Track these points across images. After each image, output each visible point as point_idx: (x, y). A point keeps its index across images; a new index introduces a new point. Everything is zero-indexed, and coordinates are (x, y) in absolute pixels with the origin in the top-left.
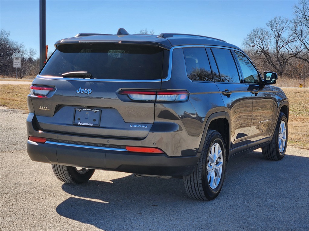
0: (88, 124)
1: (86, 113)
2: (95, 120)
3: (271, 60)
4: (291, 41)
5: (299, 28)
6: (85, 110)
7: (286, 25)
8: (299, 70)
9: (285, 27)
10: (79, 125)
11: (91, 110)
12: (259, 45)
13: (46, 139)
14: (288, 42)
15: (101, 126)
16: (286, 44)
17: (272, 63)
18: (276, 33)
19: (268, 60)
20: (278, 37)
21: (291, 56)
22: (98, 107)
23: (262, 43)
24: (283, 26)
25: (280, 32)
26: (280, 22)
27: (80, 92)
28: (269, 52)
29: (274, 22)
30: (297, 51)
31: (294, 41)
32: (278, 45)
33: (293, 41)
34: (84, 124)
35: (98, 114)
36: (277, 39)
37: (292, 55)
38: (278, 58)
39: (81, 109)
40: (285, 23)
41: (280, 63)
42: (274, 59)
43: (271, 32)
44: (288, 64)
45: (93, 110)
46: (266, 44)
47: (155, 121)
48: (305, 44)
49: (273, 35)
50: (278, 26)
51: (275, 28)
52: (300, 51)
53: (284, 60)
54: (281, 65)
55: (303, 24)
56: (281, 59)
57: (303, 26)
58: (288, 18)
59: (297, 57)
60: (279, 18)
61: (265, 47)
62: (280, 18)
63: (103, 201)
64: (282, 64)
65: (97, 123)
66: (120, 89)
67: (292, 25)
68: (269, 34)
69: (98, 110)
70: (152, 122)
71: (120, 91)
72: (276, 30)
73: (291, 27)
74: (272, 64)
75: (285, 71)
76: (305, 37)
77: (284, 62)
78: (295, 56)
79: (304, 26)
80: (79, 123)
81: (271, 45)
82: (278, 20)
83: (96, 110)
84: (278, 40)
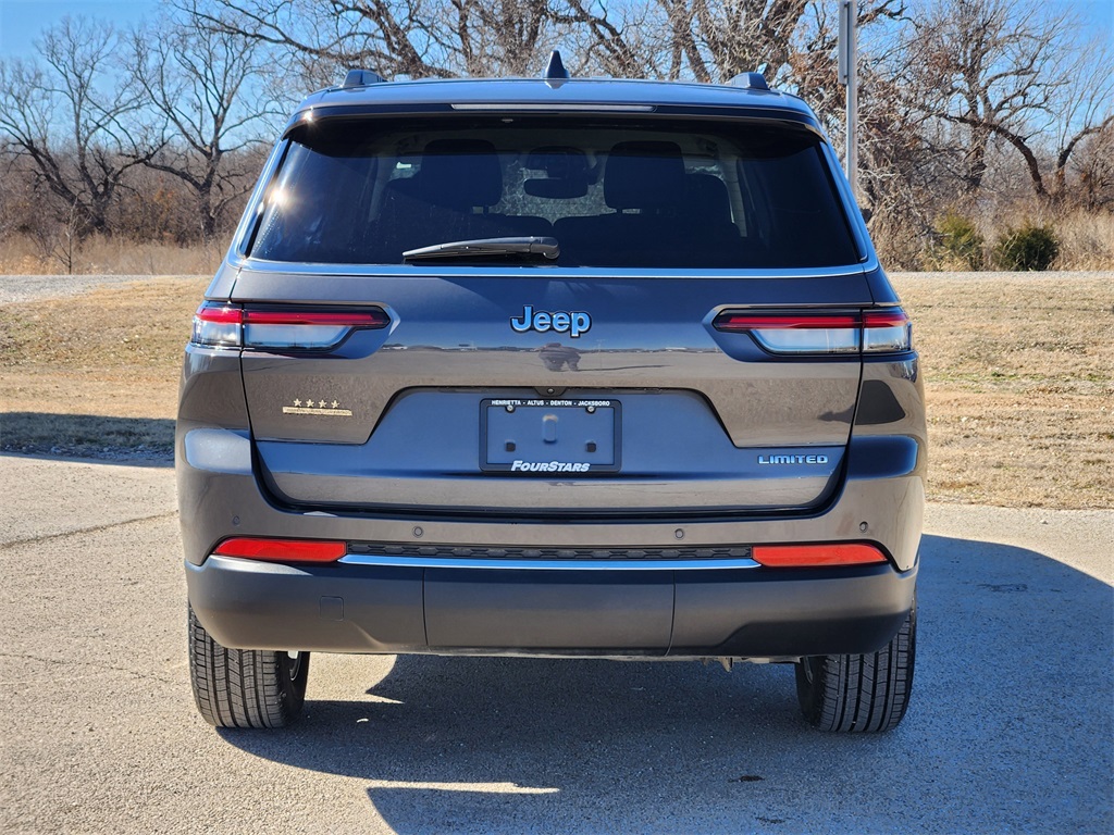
0: (561, 465)
1: (545, 419)
2: (591, 448)
3: (58, 177)
4: (130, 106)
5: (152, 61)
6: (542, 403)
7: (106, 50)
8: (161, 213)
9: (101, 56)
10: (519, 475)
11: (570, 403)
12: (10, 122)
13: (343, 546)
14: (116, 110)
15: (625, 468)
16: (108, 117)
17: (64, 187)
18: (71, 76)
19: (48, 178)
20: (81, 92)
21: (133, 160)
22: (603, 388)
23: (23, 114)
24: (94, 50)
25: (86, 74)
26: (84, 36)
27: (532, 328)
28: (48, 144)
29: (60, 35)
30: (152, 142)
31: (139, 107)
32: (82, 121)
33: (135, 104)
34: (543, 467)
35: (608, 418)
36: (76, 98)
37: (134, 157)
38: (84, 168)
39: (519, 403)
40: (102, 41)
41: (94, 188)
42: (70, 172)
43: (54, 72)
44: (122, 190)
45: (582, 403)
46: (36, 114)
47: (854, 434)
48: (175, 120)
49: (60, 83)
50: (79, 52)
51: (65, 58)
52: (164, 144)
53: (108, 174)
54: (96, 194)
55: (164, 46)
56: (96, 173)
57: (165, 52)
58: (112, 23)
59: (153, 166)
60: (78, 24)
61: (33, 129)
62: (82, 20)
63: (521, 785)
64: (101, 189)
65: (604, 456)
66: (718, 309)
67: (128, 49)
68: (45, 78)
69: (607, 403)
70: (843, 440)
71: (719, 319)
72: (70, 63)
73: (121, 55)
74: (63, 190)
75: (111, 215)
76: (179, 92)
77: (106, 183)
78: (146, 160)
79: (171, 53)
80: (517, 465)
81: (53, 121)
82: (75, 28)
83: (597, 403)
84: (81, 101)
